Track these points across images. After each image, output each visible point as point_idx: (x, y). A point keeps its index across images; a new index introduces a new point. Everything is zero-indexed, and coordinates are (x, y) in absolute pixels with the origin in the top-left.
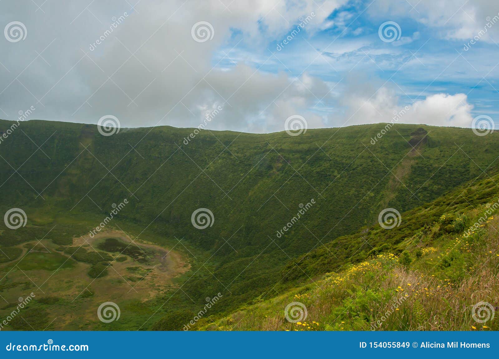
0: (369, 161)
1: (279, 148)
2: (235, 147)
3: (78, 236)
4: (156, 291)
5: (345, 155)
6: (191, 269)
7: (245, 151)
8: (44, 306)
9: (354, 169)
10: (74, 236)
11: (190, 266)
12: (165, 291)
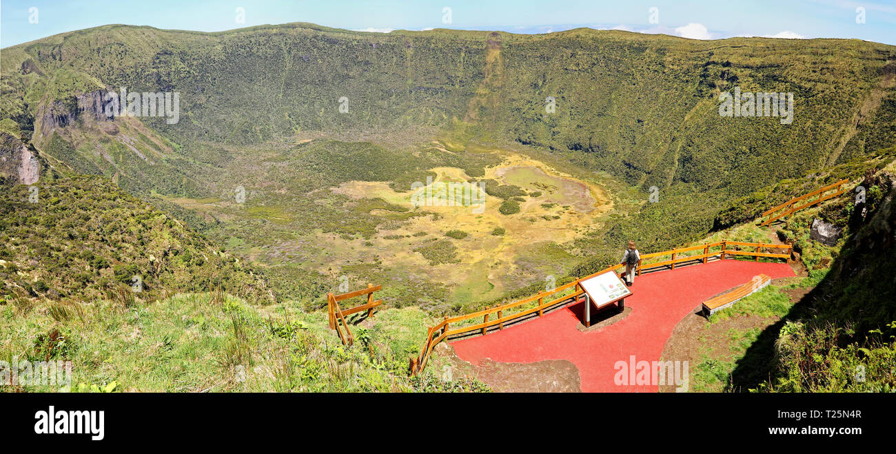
0: (832, 87)
1: (725, 61)
2: (670, 56)
3: (491, 167)
4: (574, 231)
5: (804, 76)
6: (614, 207)
7: (682, 62)
8: (453, 240)
9: (814, 96)
10: (487, 166)
11: (612, 204)
12: (583, 232)
